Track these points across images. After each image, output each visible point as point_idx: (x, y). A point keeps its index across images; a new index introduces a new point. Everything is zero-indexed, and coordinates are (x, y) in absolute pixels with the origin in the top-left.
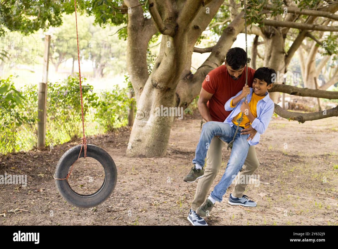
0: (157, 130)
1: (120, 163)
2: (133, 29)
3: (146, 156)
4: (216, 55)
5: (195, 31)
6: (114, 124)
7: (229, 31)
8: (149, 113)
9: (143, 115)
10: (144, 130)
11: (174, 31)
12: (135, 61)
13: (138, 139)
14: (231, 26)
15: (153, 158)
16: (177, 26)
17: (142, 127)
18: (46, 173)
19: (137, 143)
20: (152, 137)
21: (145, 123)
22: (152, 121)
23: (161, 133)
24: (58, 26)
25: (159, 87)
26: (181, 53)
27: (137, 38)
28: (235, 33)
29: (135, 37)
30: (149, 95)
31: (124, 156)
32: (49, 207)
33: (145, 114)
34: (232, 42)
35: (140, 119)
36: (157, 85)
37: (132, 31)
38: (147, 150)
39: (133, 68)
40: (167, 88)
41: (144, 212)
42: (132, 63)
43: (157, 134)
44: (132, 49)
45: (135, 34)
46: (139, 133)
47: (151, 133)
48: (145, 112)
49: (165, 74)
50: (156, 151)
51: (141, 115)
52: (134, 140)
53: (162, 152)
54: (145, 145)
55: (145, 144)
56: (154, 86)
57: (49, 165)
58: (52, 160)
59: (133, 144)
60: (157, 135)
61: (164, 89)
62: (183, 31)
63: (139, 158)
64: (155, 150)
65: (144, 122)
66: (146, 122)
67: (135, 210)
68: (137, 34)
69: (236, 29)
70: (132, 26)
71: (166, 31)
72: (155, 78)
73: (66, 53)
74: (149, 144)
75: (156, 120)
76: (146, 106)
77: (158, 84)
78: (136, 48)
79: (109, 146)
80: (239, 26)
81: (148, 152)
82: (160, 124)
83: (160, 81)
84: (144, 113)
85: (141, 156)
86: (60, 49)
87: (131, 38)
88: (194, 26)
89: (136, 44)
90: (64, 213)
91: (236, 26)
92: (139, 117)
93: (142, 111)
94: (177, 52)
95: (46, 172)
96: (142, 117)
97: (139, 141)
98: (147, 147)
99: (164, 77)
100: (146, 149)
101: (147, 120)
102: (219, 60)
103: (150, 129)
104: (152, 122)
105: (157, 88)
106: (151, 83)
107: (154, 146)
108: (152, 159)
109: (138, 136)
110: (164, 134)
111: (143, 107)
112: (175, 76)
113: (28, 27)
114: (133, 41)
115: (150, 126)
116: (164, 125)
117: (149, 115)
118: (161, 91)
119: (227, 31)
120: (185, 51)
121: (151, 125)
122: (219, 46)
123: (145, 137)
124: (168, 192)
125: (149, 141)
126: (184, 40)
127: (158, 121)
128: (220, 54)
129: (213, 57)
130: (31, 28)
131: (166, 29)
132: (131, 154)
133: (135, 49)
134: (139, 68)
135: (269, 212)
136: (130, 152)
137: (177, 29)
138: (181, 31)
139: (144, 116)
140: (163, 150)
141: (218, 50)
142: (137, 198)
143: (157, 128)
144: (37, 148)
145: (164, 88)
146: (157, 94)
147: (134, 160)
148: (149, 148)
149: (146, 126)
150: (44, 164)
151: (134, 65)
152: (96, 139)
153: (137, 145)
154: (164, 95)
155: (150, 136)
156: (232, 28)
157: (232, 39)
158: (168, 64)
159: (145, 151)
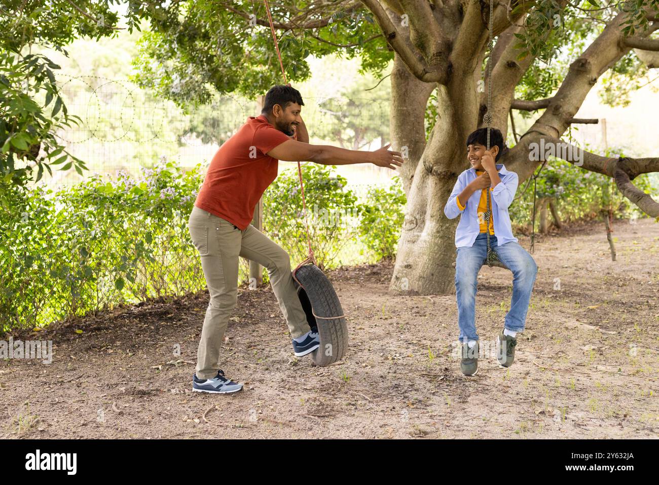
0: (436, 247)
1: (372, 304)
2: (401, 76)
3: (420, 292)
4: (554, 112)
5: (509, 71)
6: (395, 246)
7: (579, 66)
8: (424, 218)
9: (415, 222)
10: (416, 248)
11: (445, 75)
12: (402, 131)
13: (406, 264)
14: (583, 58)
15: (432, 296)
16: (450, 66)
17: (414, 242)
18: (244, 317)
19: (405, 272)
20: (430, 260)
21: (418, 236)
22: (429, 231)
23: (444, 251)
24: (303, 80)
25: (436, 172)
26: (462, 111)
27: (406, 91)
28: (591, 70)
29: (404, 90)
30: (422, 187)
31: (386, 293)
32: (228, 360)
33: (417, 220)
34: (587, 86)
35: (410, 230)
36: (432, 168)
37: (398, 78)
38: (420, 283)
39: (399, 143)
40: (449, 174)
41: (370, 367)
42: (398, 134)
43: (436, 254)
44: (398, 110)
45: (403, 85)
46: (409, 254)
47: (427, 252)
48: (418, 217)
49: (441, 149)
50: (436, 284)
51: (411, 222)
52: (402, 267)
53: (448, 286)
54: (418, 274)
55: (417, 272)
56: (429, 171)
57: (254, 306)
58: (262, 300)
59: (399, 273)
60: (438, 255)
61: (444, 175)
62: (461, 73)
63: (407, 297)
64: (436, 282)
65: (416, 233)
66: (419, 234)
67: (357, 365)
68: (408, 84)
69: (592, 62)
70: (399, 70)
71: (427, 76)
72: (428, 156)
73: (367, 129)
74: (424, 272)
75: (435, 231)
76: (418, 206)
77: (434, 168)
78: (405, 108)
79: (369, 280)
80: (598, 56)
81: (423, 285)
82: (441, 237)
83: (437, 162)
84: (415, 218)
85: (411, 293)
86: (357, 121)
87: (397, 92)
88: (508, 62)
89: (405, 101)
90: (246, 367)
91: (593, 56)
92: (408, 226)
93: (412, 215)
94: (455, 111)
95: (244, 315)
96: (413, 226)
97: (408, 266)
98: (420, 277)
99: (441, 154)
100: (419, 281)
101: (421, 231)
102: (560, 120)
103: (425, 246)
104: (428, 235)
105: (433, 175)
106: (423, 166)
107: (432, 275)
108: (429, 297)
109: (407, 258)
110: (449, 254)
111: (414, 208)
112: (459, 152)
113: (253, 86)
114: (400, 96)
115: (425, 241)
116: (449, 238)
117: (424, 222)
118: (440, 180)
119: (576, 68)
120: (470, 108)
121: (428, 240)
122: (562, 96)
123: (418, 260)
124: (424, 342)
125: (424, 267)
126: (465, 89)
127: (438, 232)
128: (561, 109)
129: (549, 116)
130: (258, 85)
131: (426, 73)
132: (395, 290)
133: (403, 110)
134: (411, 142)
135: (579, 371)
136: (394, 287)
137: (451, 70)
138: (458, 73)
139: (417, 225)
140: (450, 282)
141: (559, 102)
142: (369, 350)
143: (436, 244)
144: (249, 284)
145: (443, 173)
146: (434, 185)
147: (398, 299)
148: (424, 278)
149: (419, 242)
150: (247, 304)
151: (401, 138)
152: (355, 270)
153: (406, 273)
154: (446, 186)
155: (425, 257)
156: (584, 62)
157: (585, 80)
158: (444, 132)
159: (418, 284)
